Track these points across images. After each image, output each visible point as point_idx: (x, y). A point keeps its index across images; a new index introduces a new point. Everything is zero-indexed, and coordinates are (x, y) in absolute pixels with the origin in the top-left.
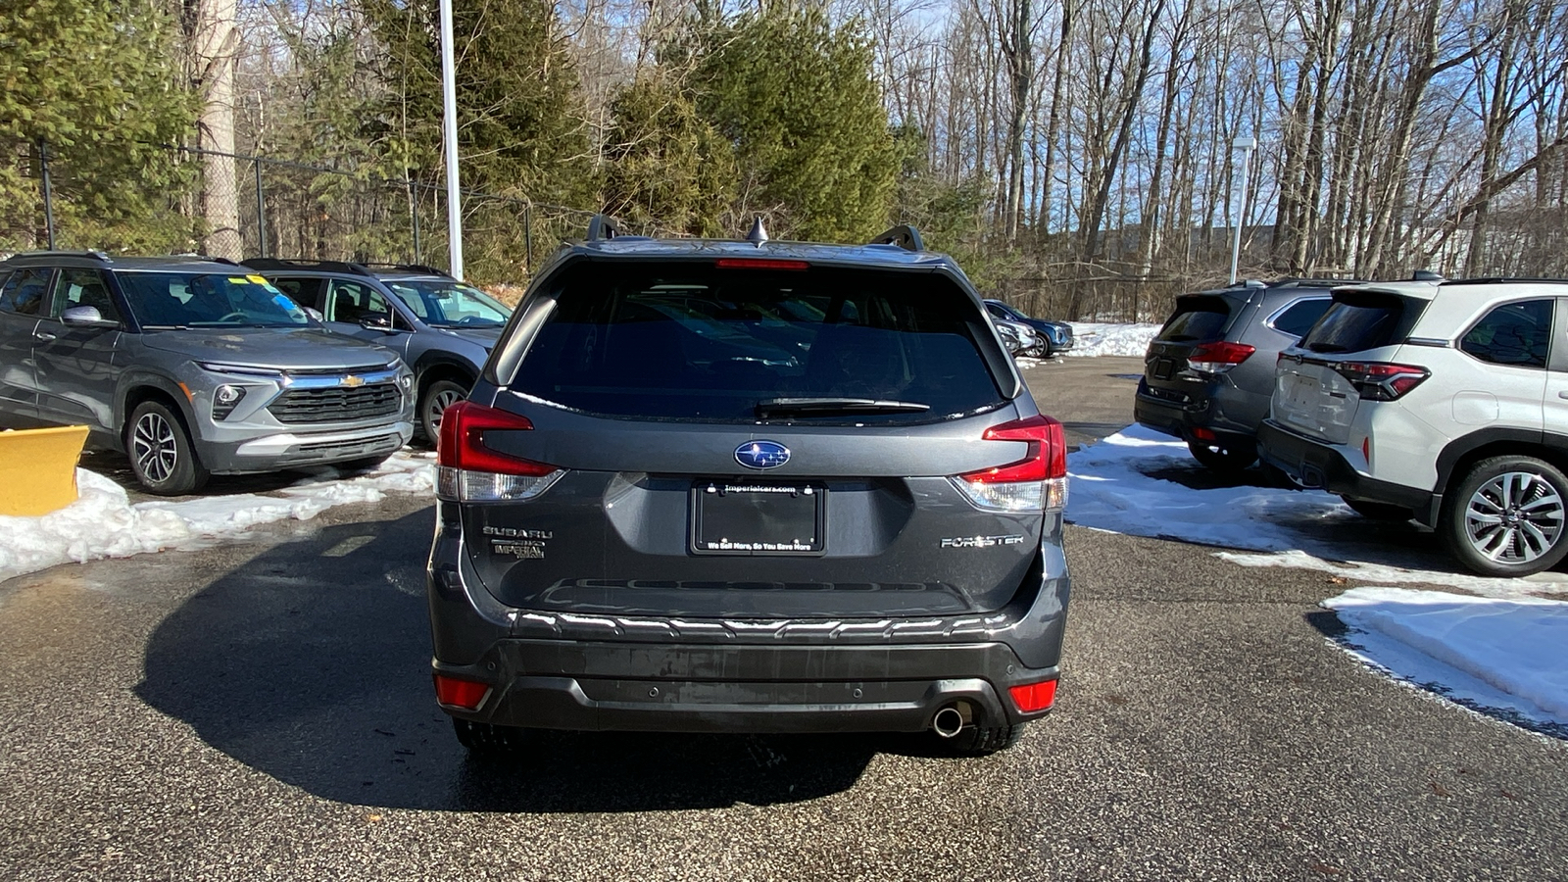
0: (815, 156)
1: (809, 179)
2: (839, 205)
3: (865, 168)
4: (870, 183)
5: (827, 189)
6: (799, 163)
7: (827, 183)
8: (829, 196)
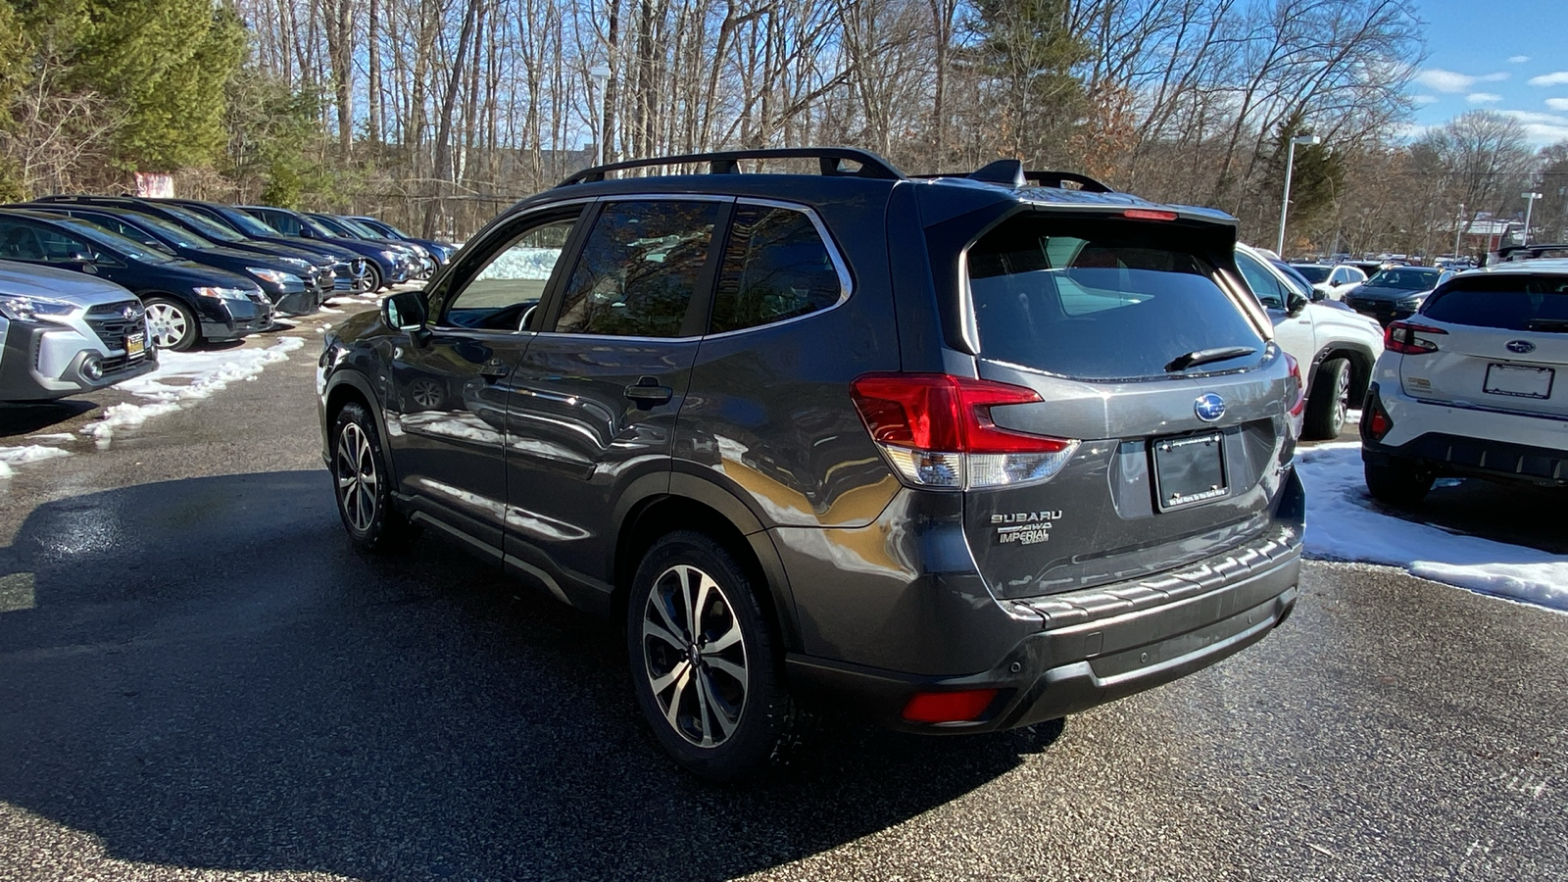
0: (140, 35)
1: (133, 62)
2: (171, 99)
3: (198, 56)
4: (206, 74)
5: (157, 77)
6: (118, 42)
7: (158, 70)
8: (159, 87)
